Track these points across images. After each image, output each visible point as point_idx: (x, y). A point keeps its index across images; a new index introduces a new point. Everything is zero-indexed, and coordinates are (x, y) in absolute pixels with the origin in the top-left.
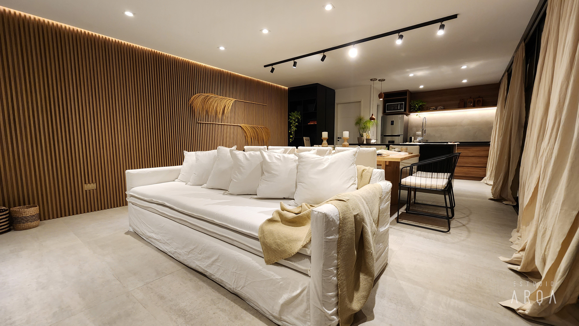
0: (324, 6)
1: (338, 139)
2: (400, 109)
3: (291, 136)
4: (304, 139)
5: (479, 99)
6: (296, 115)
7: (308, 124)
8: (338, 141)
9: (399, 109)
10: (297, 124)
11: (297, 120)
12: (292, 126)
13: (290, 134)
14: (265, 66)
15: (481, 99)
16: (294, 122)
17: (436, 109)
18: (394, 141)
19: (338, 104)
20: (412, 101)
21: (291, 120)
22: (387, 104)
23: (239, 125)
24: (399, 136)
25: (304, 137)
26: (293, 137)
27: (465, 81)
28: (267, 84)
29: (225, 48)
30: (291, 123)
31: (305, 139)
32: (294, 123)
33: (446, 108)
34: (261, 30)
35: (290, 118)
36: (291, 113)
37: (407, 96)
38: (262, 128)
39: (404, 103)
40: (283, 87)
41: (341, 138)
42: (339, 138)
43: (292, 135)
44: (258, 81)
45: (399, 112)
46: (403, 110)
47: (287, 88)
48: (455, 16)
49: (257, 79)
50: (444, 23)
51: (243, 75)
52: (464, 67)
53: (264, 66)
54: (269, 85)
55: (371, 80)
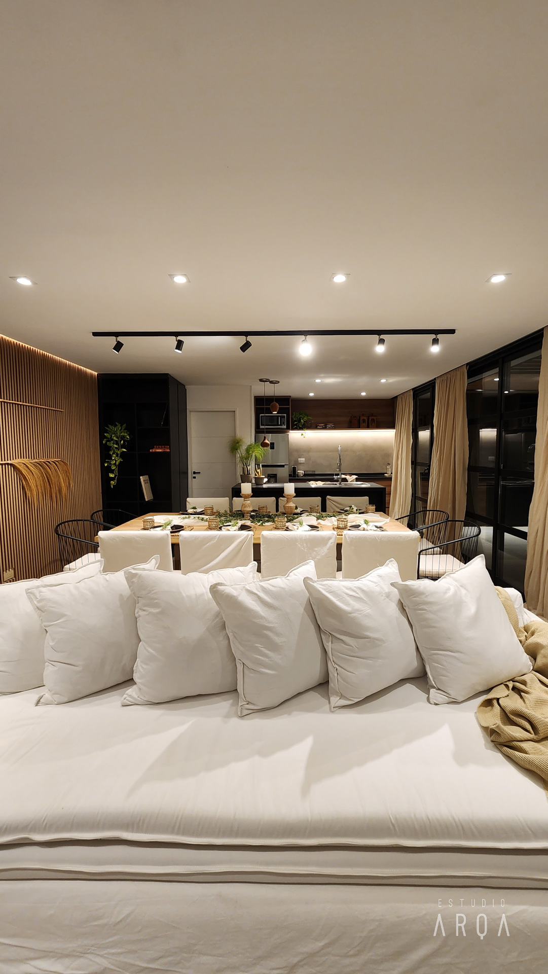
0: (334, 274)
1: (194, 475)
2: (281, 425)
3: (111, 475)
4: (142, 480)
5: (373, 417)
6: (118, 433)
7: (151, 450)
8: (195, 478)
9: (279, 424)
10: (124, 450)
11: (122, 442)
12: (113, 454)
13: (105, 471)
14: (95, 334)
15: (375, 418)
16: (115, 446)
17: (325, 428)
18: (276, 475)
19: (190, 412)
20: (294, 413)
21: (109, 441)
22: (261, 415)
23: (9, 462)
24: (283, 466)
25: (141, 477)
26: (115, 476)
27: (363, 394)
28: (60, 363)
29: (34, 283)
30: (109, 448)
31: (144, 481)
32: (116, 448)
33: (337, 426)
34: (172, 276)
35: (106, 437)
36: (108, 427)
37: (289, 405)
38: (57, 462)
39: (285, 415)
40: (89, 371)
41: (199, 473)
42: (194, 473)
43: (112, 472)
44: (44, 355)
45: (279, 429)
46: (285, 427)
47: (96, 373)
48: (452, 332)
49: (41, 351)
50: (439, 336)
51: (12, 340)
52: (383, 381)
53: (93, 333)
54: (66, 364)
55: (261, 380)
